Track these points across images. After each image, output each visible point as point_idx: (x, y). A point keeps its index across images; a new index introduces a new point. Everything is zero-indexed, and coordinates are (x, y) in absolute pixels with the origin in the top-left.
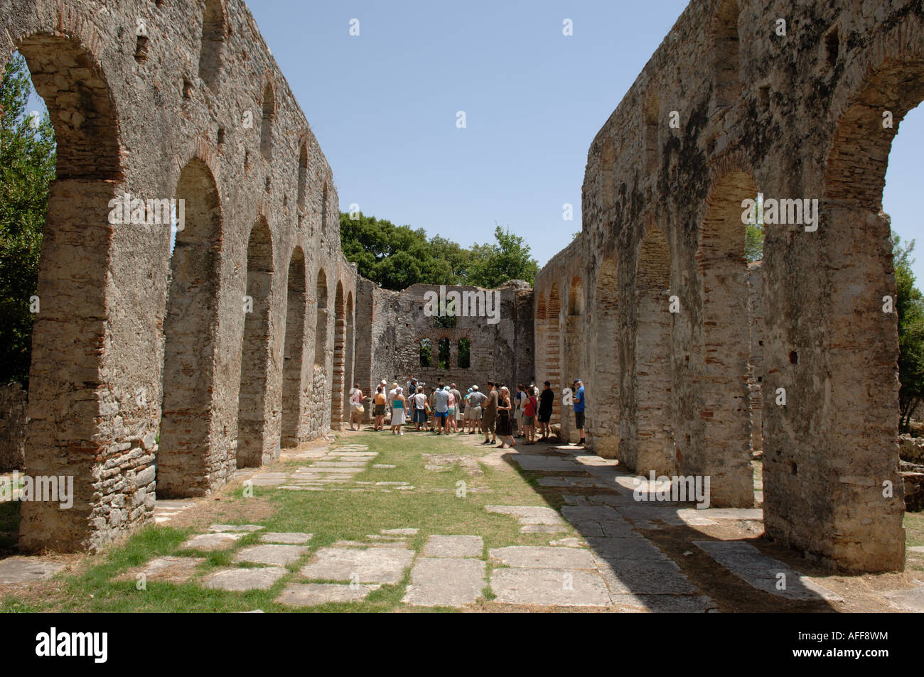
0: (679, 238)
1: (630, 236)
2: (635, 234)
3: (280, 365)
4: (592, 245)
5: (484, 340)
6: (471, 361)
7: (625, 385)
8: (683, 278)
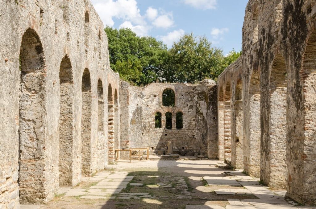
0: (291, 61)
1: (267, 59)
2: (269, 58)
3: (80, 133)
4: (247, 62)
5: (190, 113)
6: (183, 125)
7: (264, 139)
8: (293, 84)
